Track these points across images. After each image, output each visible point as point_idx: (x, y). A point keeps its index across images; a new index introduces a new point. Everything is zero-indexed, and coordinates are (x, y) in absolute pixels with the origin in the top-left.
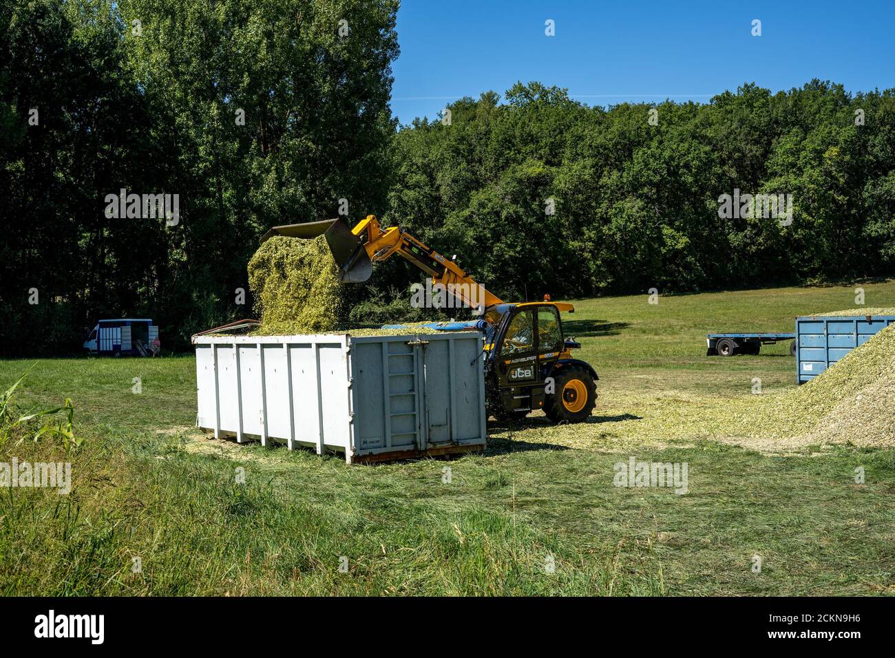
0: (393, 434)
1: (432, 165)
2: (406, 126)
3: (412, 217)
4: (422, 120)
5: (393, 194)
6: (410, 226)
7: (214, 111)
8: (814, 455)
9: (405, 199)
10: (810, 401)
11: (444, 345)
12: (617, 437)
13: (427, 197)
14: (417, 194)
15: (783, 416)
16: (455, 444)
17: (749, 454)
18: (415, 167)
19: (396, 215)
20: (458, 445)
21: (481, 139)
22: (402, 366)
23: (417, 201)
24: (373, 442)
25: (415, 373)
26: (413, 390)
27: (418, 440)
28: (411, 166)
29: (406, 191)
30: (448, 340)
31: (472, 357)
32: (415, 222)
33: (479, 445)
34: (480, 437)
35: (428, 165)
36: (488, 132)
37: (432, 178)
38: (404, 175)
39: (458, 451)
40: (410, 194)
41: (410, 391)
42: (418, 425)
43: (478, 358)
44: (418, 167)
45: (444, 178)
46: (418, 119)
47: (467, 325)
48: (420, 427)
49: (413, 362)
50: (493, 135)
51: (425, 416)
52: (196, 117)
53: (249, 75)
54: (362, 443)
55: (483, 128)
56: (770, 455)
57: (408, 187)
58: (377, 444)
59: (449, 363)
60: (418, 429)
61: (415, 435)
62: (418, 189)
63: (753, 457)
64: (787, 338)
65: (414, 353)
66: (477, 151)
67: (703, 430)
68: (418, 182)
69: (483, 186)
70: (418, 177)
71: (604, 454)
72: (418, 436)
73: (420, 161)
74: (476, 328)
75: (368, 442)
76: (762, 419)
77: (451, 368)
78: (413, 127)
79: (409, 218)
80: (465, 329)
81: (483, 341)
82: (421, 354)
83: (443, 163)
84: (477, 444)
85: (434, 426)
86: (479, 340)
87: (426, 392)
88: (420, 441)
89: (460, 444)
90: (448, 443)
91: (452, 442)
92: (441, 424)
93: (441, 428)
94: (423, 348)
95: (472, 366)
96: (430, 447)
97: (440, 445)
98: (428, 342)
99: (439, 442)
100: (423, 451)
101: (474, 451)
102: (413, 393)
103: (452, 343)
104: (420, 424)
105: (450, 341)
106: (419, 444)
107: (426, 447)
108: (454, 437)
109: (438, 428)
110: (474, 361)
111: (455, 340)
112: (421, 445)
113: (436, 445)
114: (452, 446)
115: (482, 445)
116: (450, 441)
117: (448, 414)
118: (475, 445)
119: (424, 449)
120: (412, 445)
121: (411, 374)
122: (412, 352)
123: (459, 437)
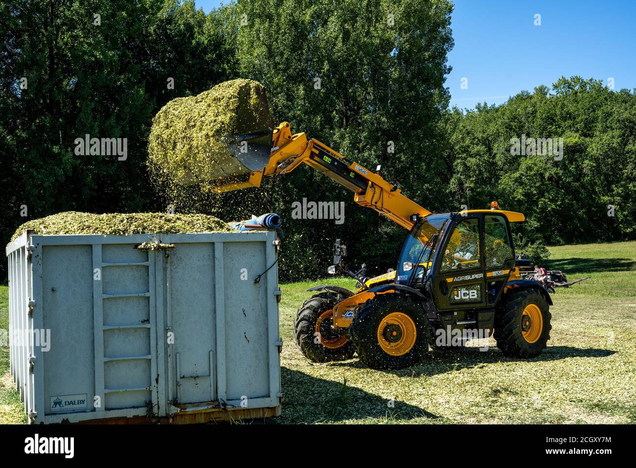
0: (107, 391)
1: (490, 139)
2: (471, 110)
3: (474, 179)
4: (482, 105)
5: (459, 161)
6: (472, 185)
7: (302, 92)
9: (469, 164)
11: (206, 251)
13: (486, 163)
14: (478, 161)
18: (476, 140)
19: (462, 177)
20: (225, 409)
21: (529, 117)
22: (129, 283)
23: (478, 166)
24: (72, 403)
25: (151, 294)
26: (148, 321)
27: (154, 401)
28: (474, 139)
29: (469, 159)
30: (214, 244)
32: (476, 183)
33: (268, 408)
34: (269, 396)
35: (487, 139)
36: (534, 112)
37: (490, 150)
38: (468, 147)
40: (472, 161)
41: (143, 322)
42: (154, 377)
43: (266, 272)
44: (479, 140)
45: (499, 148)
46: (479, 104)
48: (157, 380)
49: (147, 276)
50: (538, 114)
51: (166, 362)
52: (290, 97)
53: (329, 63)
54: (52, 404)
55: (530, 109)
57: (471, 156)
58: (82, 405)
59: (214, 279)
60: (154, 383)
61: (151, 392)
62: (478, 157)
65: (149, 263)
66: (526, 127)
68: (478, 152)
70: (478, 147)
72: (154, 394)
73: (480, 135)
74: (264, 226)
75: (63, 403)
77: (217, 287)
78: (476, 110)
79: (471, 179)
81: (276, 246)
82: (160, 264)
83: (498, 136)
84: (263, 407)
85: (184, 377)
86: (268, 244)
87: (169, 324)
88: (158, 402)
89: (230, 407)
90: (209, 404)
91: (217, 403)
92: (199, 374)
93: (198, 380)
94: (166, 254)
95: (257, 285)
96: (174, 412)
97: (194, 409)
98: (172, 245)
99: (191, 403)
100: (164, 417)
101: (259, 417)
102: (148, 326)
103: (219, 248)
104: (158, 375)
105: (216, 245)
106: (156, 407)
107: (168, 413)
108: (222, 395)
109: (192, 381)
110: (260, 276)
111: (224, 243)
112: (159, 408)
113: (186, 409)
114: (217, 410)
115: (273, 409)
116: (212, 401)
117: (211, 359)
118: (259, 409)
119: (164, 415)
120: (143, 408)
121: (143, 295)
122: (147, 260)
123: (232, 396)
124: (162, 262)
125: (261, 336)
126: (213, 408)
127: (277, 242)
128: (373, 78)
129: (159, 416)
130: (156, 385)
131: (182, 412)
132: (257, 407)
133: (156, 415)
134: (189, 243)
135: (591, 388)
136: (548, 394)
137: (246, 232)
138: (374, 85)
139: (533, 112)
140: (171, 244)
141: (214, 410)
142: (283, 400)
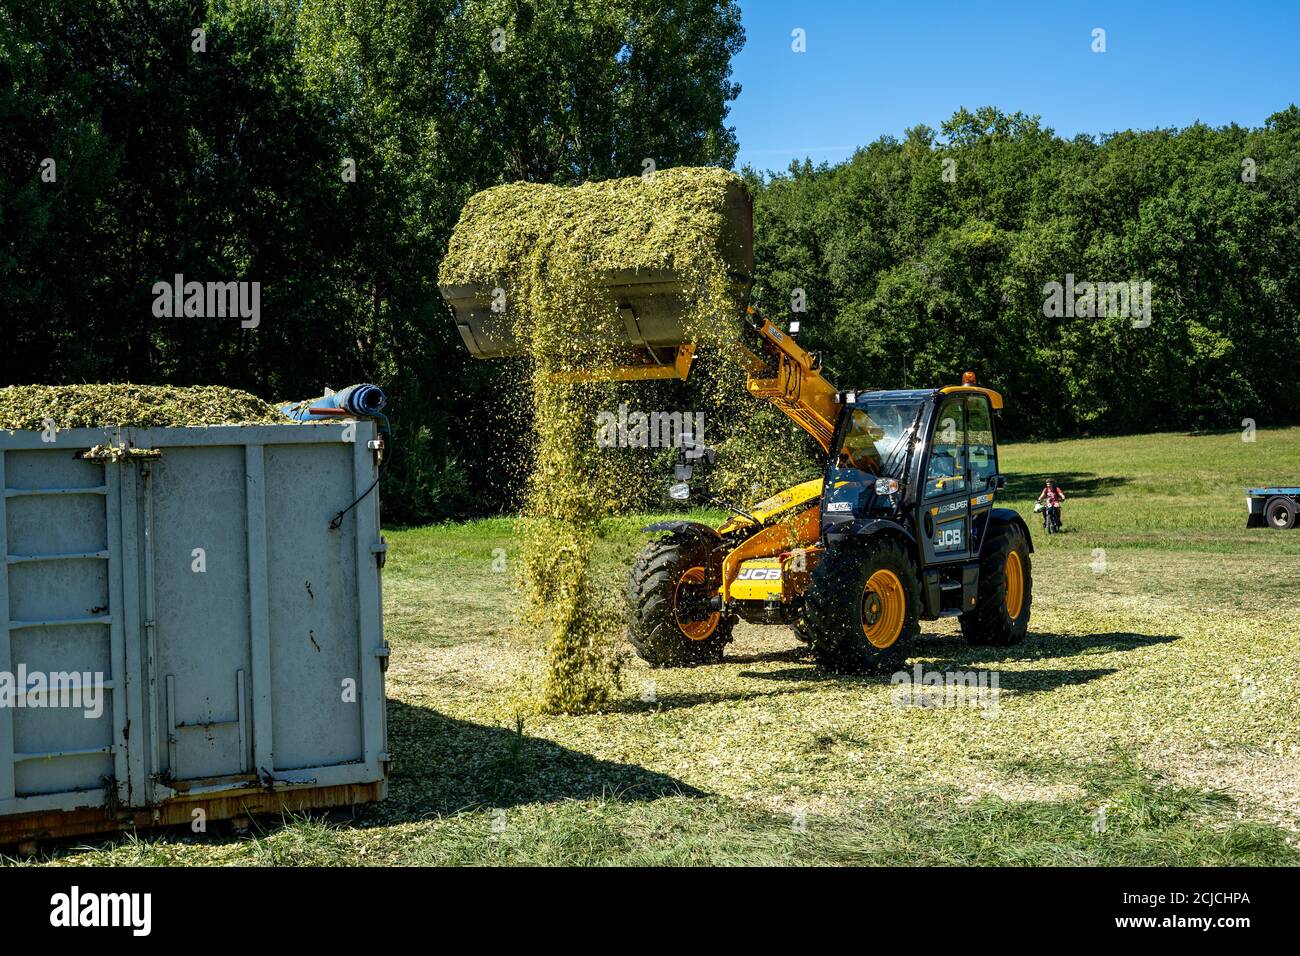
0: (20, 757)
1: (818, 232)
2: (779, 173)
3: (785, 314)
4: (802, 164)
9: (775, 284)
11: (227, 463)
13: (809, 282)
14: (793, 277)
18: (790, 235)
19: (762, 310)
20: (270, 789)
21: (895, 189)
22: (64, 531)
25: (110, 553)
26: (105, 609)
27: (121, 775)
28: (785, 233)
29: (776, 273)
30: (243, 448)
31: (337, 501)
33: (361, 785)
34: (361, 760)
35: (812, 232)
36: (906, 179)
37: (817, 254)
38: (774, 248)
40: (782, 278)
41: (96, 611)
42: (119, 725)
43: (354, 504)
44: (795, 234)
45: (836, 251)
46: (796, 162)
48: (126, 733)
49: (105, 515)
50: (913, 183)
51: (146, 695)
53: (488, 74)
55: (897, 173)
57: (780, 268)
59: (245, 520)
60: (119, 737)
61: (113, 756)
62: (794, 269)
65: (109, 489)
66: (889, 210)
68: (794, 259)
69: (896, 262)
70: (794, 250)
72: (120, 761)
73: (797, 226)
74: (350, 410)
77: (251, 536)
78: (789, 174)
81: (375, 452)
82: (130, 491)
83: (834, 227)
84: (350, 782)
85: (183, 725)
86: (357, 448)
87: (150, 614)
88: (129, 777)
89: (280, 783)
90: (236, 780)
91: (253, 777)
92: (214, 718)
93: (214, 732)
94: (142, 470)
95: (337, 532)
96: (164, 797)
97: (205, 790)
98: (156, 452)
99: (198, 779)
100: (141, 809)
101: (341, 803)
102: (104, 619)
103: (255, 458)
104: (129, 722)
105: (249, 450)
106: (126, 787)
107: (149, 798)
108: (264, 760)
109: (202, 733)
110: (341, 514)
111: (266, 445)
112: (130, 790)
113: (188, 790)
114: (254, 791)
115: (371, 787)
116: (243, 773)
117: (241, 687)
118: (342, 786)
119: (142, 804)
120: (98, 791)
121: (94, 555)
122: (103, 483)
123: (285, 762)
124: (134, 487)
125: (345, 637)
126: (246, 787)
127: (376, 444)
128: (580, 107)
129: (132, 806)
130: (124, 742)
131: (179, 796)
132: (337, 783)
133: (125, 804)
134: (193, 447)
135: (1010, 731)
136: (927, 744)
137: (310, 423)
138: (582, 122)
139: (904, 178)
140: (152, 449)
141: (247, 792)
142: (391, 768)
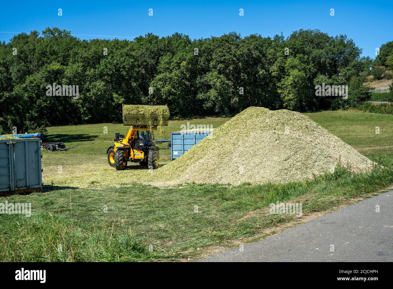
1: (8, 63)
4: (2, 42)
8: (180, 188)
10: (178, 166)
11: (23, 144)
12: (99, 183)
13: (5, 78)
15: (167, 172)
16: (28, 188)
17: (154, 188)
21: (31, 52)
22: (4, 154)
25: (10, 157)
26: (8, 164)
27: (11, 187)
30: (25, 142)
31: (36, 149)
33: (39, 188)
34: (39, 184)
35: (6, 63)
37: (7, 70)
39: (29, 191)
42: (11, 180)
43: (38, 150)
45: (13, 69)
47: (33, 135)
49: (9, 151)
50: (36, 51)
51: (14, 175)
55: (32, 47)
56: (163, 188)
59: (25, 152)
61: (10, 184)
63: (156, 189)
64: (166, 142)
65: (9, 148)
66: (29, 58)
67: (135, 179)
69: (32, 74)
71: (94, 190)
74: (38, 137)
76: (159, 174)
77: (26, 154)
80: (32, 137)
81: (41, 142)
82: (12, 148)
83: (13, 62)
85: (18, 180)
86: (39, 142)
87: (15, 165)
90: (25, 187)
92: (22, 179)
93: (22, 181)
94: (14, 145)
95: (36, 153)
96: (17, 189)
98: (15, 143)
99: (21, 187)
101: (37, 190)
102: (9, 166)
107: (15, 189)
108: (28, 185)
109: (20, 181)
111: (28, 142)
113: (19, 188)
117: (25, 175)
118: (37, 188)
120: (8, 189)
121: (8, 157)
122: (9, 146)
123: (30, 185)
125: (37, 168)
127: (41, 141)
130: (11, 182)
134: (19, 142)
139: (34, 49)
141: (26, 189)
